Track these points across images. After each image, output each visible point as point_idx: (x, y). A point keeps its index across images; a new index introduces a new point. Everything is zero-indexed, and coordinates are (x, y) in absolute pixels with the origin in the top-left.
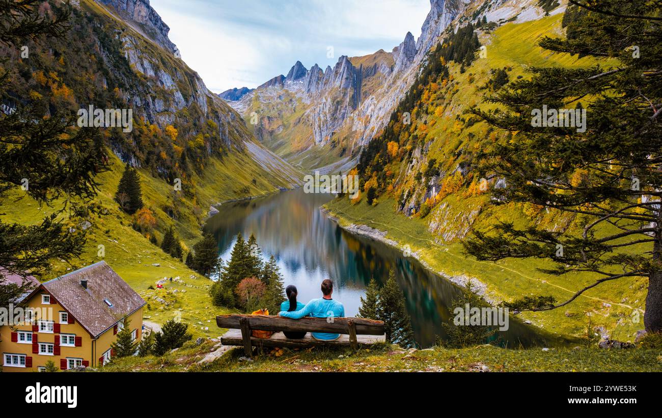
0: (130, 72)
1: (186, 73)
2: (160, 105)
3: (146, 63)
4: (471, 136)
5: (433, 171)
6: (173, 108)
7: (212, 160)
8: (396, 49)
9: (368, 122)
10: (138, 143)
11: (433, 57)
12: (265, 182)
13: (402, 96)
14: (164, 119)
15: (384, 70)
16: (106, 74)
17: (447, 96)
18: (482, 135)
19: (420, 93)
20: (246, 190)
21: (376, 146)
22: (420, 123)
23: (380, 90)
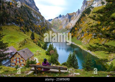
0: (33, 17)
1: (42, 17)
2: (38, 22)
3: (35, 15)
5: (83, 32)
6: (40, 23)
7: (46, 31)
8: (76, 12)
9: (72, 24)
10: (34, 28)
11: (83, 13)
13: (78, 20)
14: (38, 24)
15: (75, 15)
16: (29, 17)
17: (85, 20)
19: (81, 19)
21: (73, 28)
22: (80, 24)
23: (74, 19)
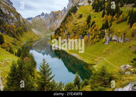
1: (17, 14)
2: (11, 20)
4: (75, 27)
5: (69, 34)
6: (14, 21)
7: (24, 32)
8: (62, 10)
9: (57, 25)
10: (5, 29)
11: (69, 12)
12: (36, 37)
13: (63, 20)
14: (12, 24)
15: (60, 14)
17: (71, 19)
18: (77, 27)
19: (66, 19)
20: (32, 39)
21: (58, 29)
22: (66, 25)
23: (59, 19)
